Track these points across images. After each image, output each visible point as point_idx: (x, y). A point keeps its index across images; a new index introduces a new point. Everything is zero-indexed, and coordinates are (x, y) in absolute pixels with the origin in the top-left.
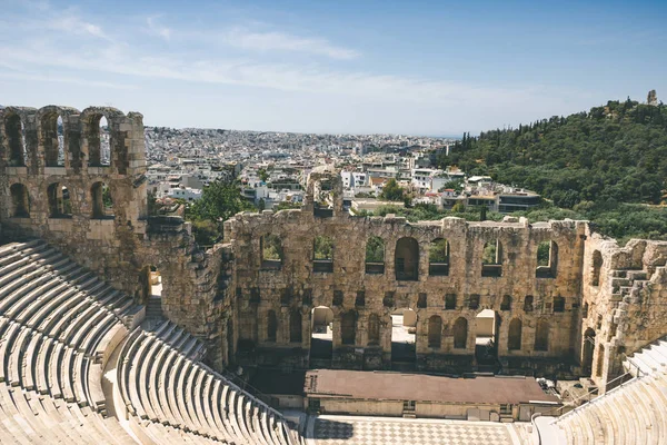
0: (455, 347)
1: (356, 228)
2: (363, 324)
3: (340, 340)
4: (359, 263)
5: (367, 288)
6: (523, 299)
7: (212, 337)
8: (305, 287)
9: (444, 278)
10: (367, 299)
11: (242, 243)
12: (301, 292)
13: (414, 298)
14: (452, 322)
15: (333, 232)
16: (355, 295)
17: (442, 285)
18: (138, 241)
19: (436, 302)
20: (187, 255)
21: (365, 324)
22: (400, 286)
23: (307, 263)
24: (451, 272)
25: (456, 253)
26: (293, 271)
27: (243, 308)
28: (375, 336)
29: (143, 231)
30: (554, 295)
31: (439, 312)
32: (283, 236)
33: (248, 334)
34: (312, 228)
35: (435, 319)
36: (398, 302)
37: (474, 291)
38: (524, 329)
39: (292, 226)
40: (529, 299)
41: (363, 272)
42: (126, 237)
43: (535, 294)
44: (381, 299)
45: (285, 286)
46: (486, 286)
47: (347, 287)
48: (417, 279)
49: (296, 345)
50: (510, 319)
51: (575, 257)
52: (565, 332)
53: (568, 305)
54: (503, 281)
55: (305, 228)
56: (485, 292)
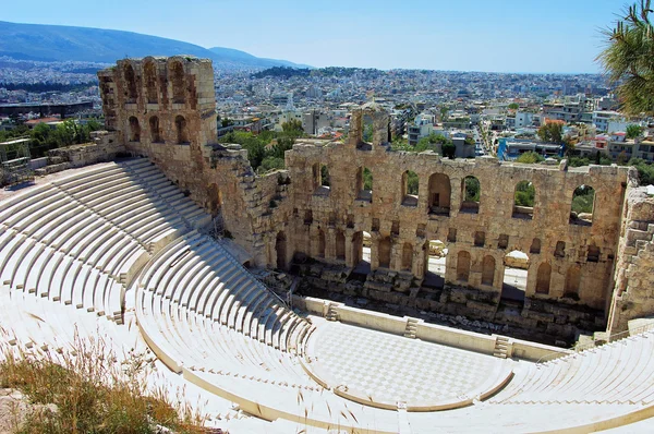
0: (483, 282)
1: (392, 162)
2: (397, 251)
3: (377, 263)
4: (394, 194)
5: (401, 218)
6: (554, 245)
7: (257, 245)
8: (349, 213)
9: (473, 216)
10: (401, 229)
11: (298, 170)
12: (345, 217)
13: (444, 232)
14: (480, 259)
15: (372, 164)
16: (391, 224)
17: (472, 223)
18: (205, 163)
19: (465, 238)
20: (239, 176)
21: (399, 252)
22: (431, 219)
23: (350, 192)
24: (481, 211)
25: (486, 192)
26: (339, 197)
27: (299, 226)
28: (408, 264)
29: (208, 155)
30: (588, 243)
31: (467, 248)
32: (331, 165)
33: (304, 249)
34: (354, 161)
35: (464, 254)
36: (429, 234)
37: (504, 232)
38: (553, 274)
39: (337, 157)
40: (561, 245)
41: (398, 203)
42: (198, 159)
43: (567, 241)
44: (415, 230)
45: (331, 210)
46: (516, 228)
47: (384, 217)
48: (448, 214)
49: (340, 262)
50: (539, 263)
51: (614, 206)
52: (597, 283)
53: (604, 257)
54: (534, 223)
55: (348, 159)
56: (514, 233)
